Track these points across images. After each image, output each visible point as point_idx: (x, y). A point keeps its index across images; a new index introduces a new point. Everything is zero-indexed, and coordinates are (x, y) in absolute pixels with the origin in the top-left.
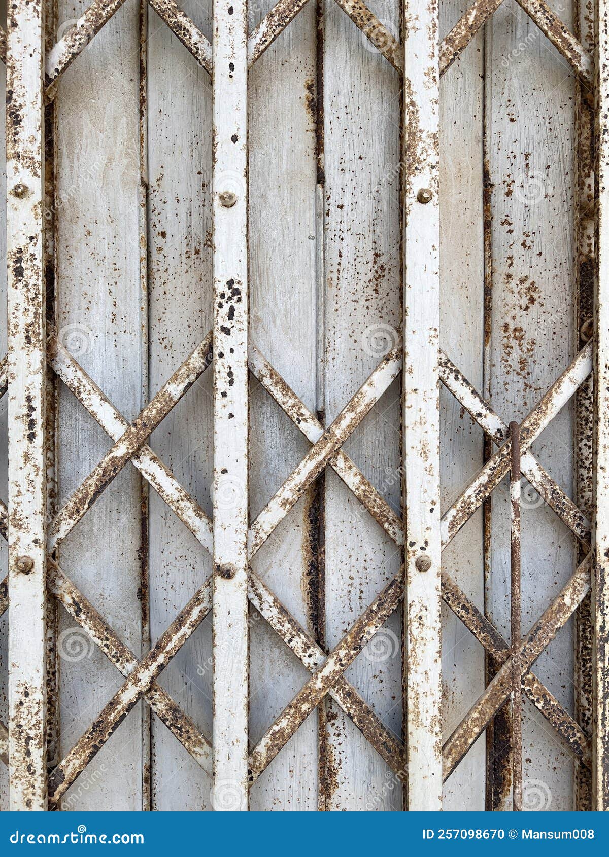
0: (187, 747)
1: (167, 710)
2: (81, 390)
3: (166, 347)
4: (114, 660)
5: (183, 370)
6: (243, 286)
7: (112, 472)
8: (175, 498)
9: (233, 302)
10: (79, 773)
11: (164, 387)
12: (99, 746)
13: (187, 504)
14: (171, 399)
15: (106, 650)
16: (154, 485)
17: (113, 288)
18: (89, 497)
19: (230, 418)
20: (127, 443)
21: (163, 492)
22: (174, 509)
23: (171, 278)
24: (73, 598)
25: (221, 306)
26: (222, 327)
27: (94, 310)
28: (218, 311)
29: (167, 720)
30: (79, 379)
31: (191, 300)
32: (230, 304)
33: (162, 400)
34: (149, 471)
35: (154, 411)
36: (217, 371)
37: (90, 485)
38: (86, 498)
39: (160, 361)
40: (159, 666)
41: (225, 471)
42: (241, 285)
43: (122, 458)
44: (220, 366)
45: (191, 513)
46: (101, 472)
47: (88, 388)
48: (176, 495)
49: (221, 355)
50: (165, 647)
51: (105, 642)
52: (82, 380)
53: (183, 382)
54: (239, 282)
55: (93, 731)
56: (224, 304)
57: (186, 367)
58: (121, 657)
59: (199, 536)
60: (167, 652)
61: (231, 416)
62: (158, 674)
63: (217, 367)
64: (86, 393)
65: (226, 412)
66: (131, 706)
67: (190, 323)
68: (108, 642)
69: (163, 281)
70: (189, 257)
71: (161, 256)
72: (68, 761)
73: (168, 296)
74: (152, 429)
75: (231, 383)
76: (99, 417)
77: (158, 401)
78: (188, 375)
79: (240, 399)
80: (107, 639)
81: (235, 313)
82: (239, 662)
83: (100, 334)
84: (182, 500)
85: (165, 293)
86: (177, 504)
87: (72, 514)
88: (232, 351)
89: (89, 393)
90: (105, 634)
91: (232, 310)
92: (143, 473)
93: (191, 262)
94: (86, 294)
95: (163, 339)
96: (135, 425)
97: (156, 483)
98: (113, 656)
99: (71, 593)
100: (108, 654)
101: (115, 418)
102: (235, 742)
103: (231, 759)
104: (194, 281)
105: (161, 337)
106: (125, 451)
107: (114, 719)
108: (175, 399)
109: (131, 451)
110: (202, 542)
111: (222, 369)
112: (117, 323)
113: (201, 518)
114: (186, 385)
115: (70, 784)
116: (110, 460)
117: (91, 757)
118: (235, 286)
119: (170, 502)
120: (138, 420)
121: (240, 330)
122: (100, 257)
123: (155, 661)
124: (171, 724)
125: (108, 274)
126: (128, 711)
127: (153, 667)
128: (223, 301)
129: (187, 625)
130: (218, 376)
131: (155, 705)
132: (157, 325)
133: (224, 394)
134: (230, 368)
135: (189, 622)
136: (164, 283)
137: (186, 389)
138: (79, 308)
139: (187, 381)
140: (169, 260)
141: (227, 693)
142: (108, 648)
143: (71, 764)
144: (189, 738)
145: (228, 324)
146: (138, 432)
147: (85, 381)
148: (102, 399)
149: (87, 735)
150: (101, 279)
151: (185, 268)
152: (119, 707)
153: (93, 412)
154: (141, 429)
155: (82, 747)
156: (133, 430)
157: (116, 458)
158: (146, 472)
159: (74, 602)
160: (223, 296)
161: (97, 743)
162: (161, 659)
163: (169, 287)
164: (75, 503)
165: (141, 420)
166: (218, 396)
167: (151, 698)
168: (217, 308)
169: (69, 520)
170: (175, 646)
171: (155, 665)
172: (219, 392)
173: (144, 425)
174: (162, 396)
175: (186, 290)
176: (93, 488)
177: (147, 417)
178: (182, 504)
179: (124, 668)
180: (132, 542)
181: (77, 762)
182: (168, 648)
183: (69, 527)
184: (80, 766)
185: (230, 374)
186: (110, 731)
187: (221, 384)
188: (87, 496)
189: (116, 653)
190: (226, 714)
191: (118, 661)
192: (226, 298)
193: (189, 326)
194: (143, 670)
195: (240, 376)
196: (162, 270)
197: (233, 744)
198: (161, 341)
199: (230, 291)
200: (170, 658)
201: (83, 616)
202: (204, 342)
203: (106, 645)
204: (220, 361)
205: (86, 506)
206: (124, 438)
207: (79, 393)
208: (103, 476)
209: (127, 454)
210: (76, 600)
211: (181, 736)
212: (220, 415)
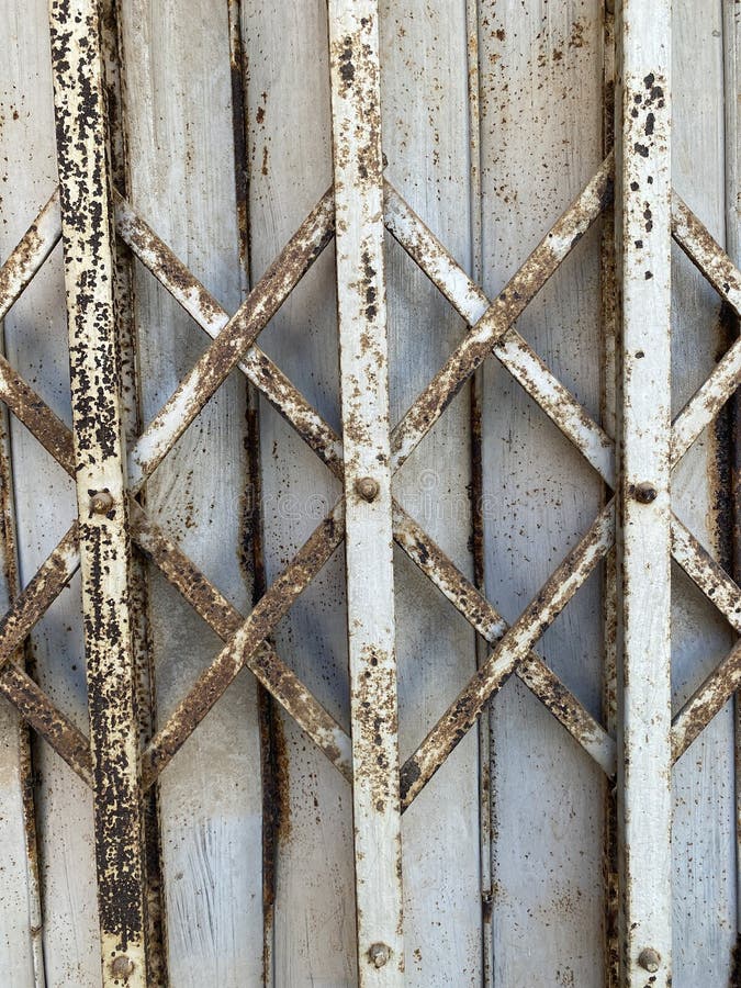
0: (574, 732)
1: (546, 685)
2: (422, 251)
3: (506, 200)
4: (475, 620)
5: (570, 217)
6: (667, 84)
7: (472, 365)
8: (553, 401)
9: (653, 108)
10: (439, 766)
11: (542, 242)
12: (464, 730)
13: (571, 408)
14: (554, 258)
15: (462, 607)
16: (524, 383)
17: (434, 115)
18: (442, 400)
19: (647, 278)
20: (492, 324)
21: (537, 392)
22: (553, 416)
23: (513, 98)
24: (416, 539)
25: (635, 114)
26: (636, 144)
27: (411, 147)
28: (631, 122)
29: (547, 698)
30: (419, 235)
31: (548, 127)
32: (648, 111)
33: (541, 259)
34: (517, 364)
35: (530, 275)
36: (630, 210)
37: (443, 384)
38: (437, 402)
39: (498, 220)
40: (541, 626)
41: (640, 355)
42: (663, 82)
43: (486, 344)
44: (633, 204)
45: (576, 420)
46: (457, 364)
47: (432, 247)
48: (555, 397)
49: (635, 187)
50: (550, 600)
51: (460, 597)
52: (424, 236)
53: (570, 232)
54: (661, 78)
55: (458, 712)
56: (639, 110)
57: (574, 211)
58: (483, 615)
59: (588, 453)
60: (553, 607)
61: (649, 275)
62: (540, 635)
63: (630, 205)
64: (429, 254)
65: (642, 270)
66: (506, 677)
67: (547, 160)
68: (465, 597)
69: (500, 104)
70: (544, 64)
71: (497, 66)
72: (425, 752)
73: (509, 125)
74: (528, 302)
75: (649, 227)
76: (447, 289)
77: (536, 261)
78: (578, 223)
79: (661, 250)
80: (464, 593)
81: (656, 124)
82: (660, 615)
83: (420, 182)
84: (563, 403)
85: (504, 121)
86: (556, 409)
87: (419, 423)
88: (650, 180)
89: (434, 255)
90: (461, 585)
91: (651, 119)
92: (510, 366)
93: (546, 71)
94: (401, 123)
95: (502, 188)
96: (503, 297)
97: (527, 381)
98: (473, 615)
99: (414, 532)
100: (466, 612)
101: (470, 290)
102: (655, 720)
103: (650, 742)
104: (553, 99)
105: (498, 185)
106: (489, 334)
107: (484, 695)
108: (560, 258)
109: (498, 334)
110: (591, 461)
111: (636, 207)
112: (440, 165)
113: (590, 428)
114: (574, 236)
115: (427, 780)
116: (470, 347)
117: (453, 746)
118: (656, 84)
119: (548, 406)
120: (508, 290)
121: (662, 149)
122: (417, 68)
123: (537, 618)
124: (553, 704)
125: (428, 93)
126: (501, 684)
127: (535, 627)
128: (639, 107)
129: (579, 570)
130: (630, 218)
131: (531, 678)
132: (492, 169)
133: (639, 244)
134: (648, 205)
135: (581, 566)
136: (503, 107)
137: (574, 243)
138: (393, 143)
139: (576, 231)
140: (509, 72)
141: (644, 656)
142: (465, 604)
143: (429, 754)
144: (577, 721)
145: (645, 141)
146: (508, 307)
147: (426, 238)
148: (451, 263)
149: (450, 717)
150: (420, 102)
151: (537, 81)
152: (490, 680)
153: (439, 281)
154: (513, 302)
155: (443, 733)
156: (501, 304)
157: (478, 344)
158: (514, 366)
159: (418, 544)
160: (638, 98)
161: (461, 728)
162: (545, 615)
163: (512, 111)
164: (422, 408)
165: (512, 289)
166: (631, 246)
167: (526, 670)
168: (630, 117)
169: (414, 432)
170: (563, 598)
171: (536, 624)
172: (633, 240)
173: (516, 296)
174: (541, 254)
175: (539, 114)
176: (446, 387)
177: (520, 284)
178: (563, 408)
179: (487, 630)
180: (460, 476)
181: (436, 753)
182: (554, 601)
183: (415, 442)
184: (440, 757)
185: (648, 214)
186: (479, 711)
187: (634, 229)
188: (438, 398)
189: (477, 611)
190: (643, 684)
191: (479, 621)
192: (643, 102)
193: (545, 166)
194: (521, 630)
195: (661, 216)
196: (498, 88)
197: (653, 723)
198: (498, 191)
199: (649, 91)
200: (556, 615)
201: (430, 563)
202: (600, 174)
203: (463, 601)
204: (633, 195)
205: (438, 412)
206: (488, 315)
207: (420, 255)
208: (461, 370)
209: (494, 338)
210: (421, 541)
211: (566, 718)
212: (634, 274)
